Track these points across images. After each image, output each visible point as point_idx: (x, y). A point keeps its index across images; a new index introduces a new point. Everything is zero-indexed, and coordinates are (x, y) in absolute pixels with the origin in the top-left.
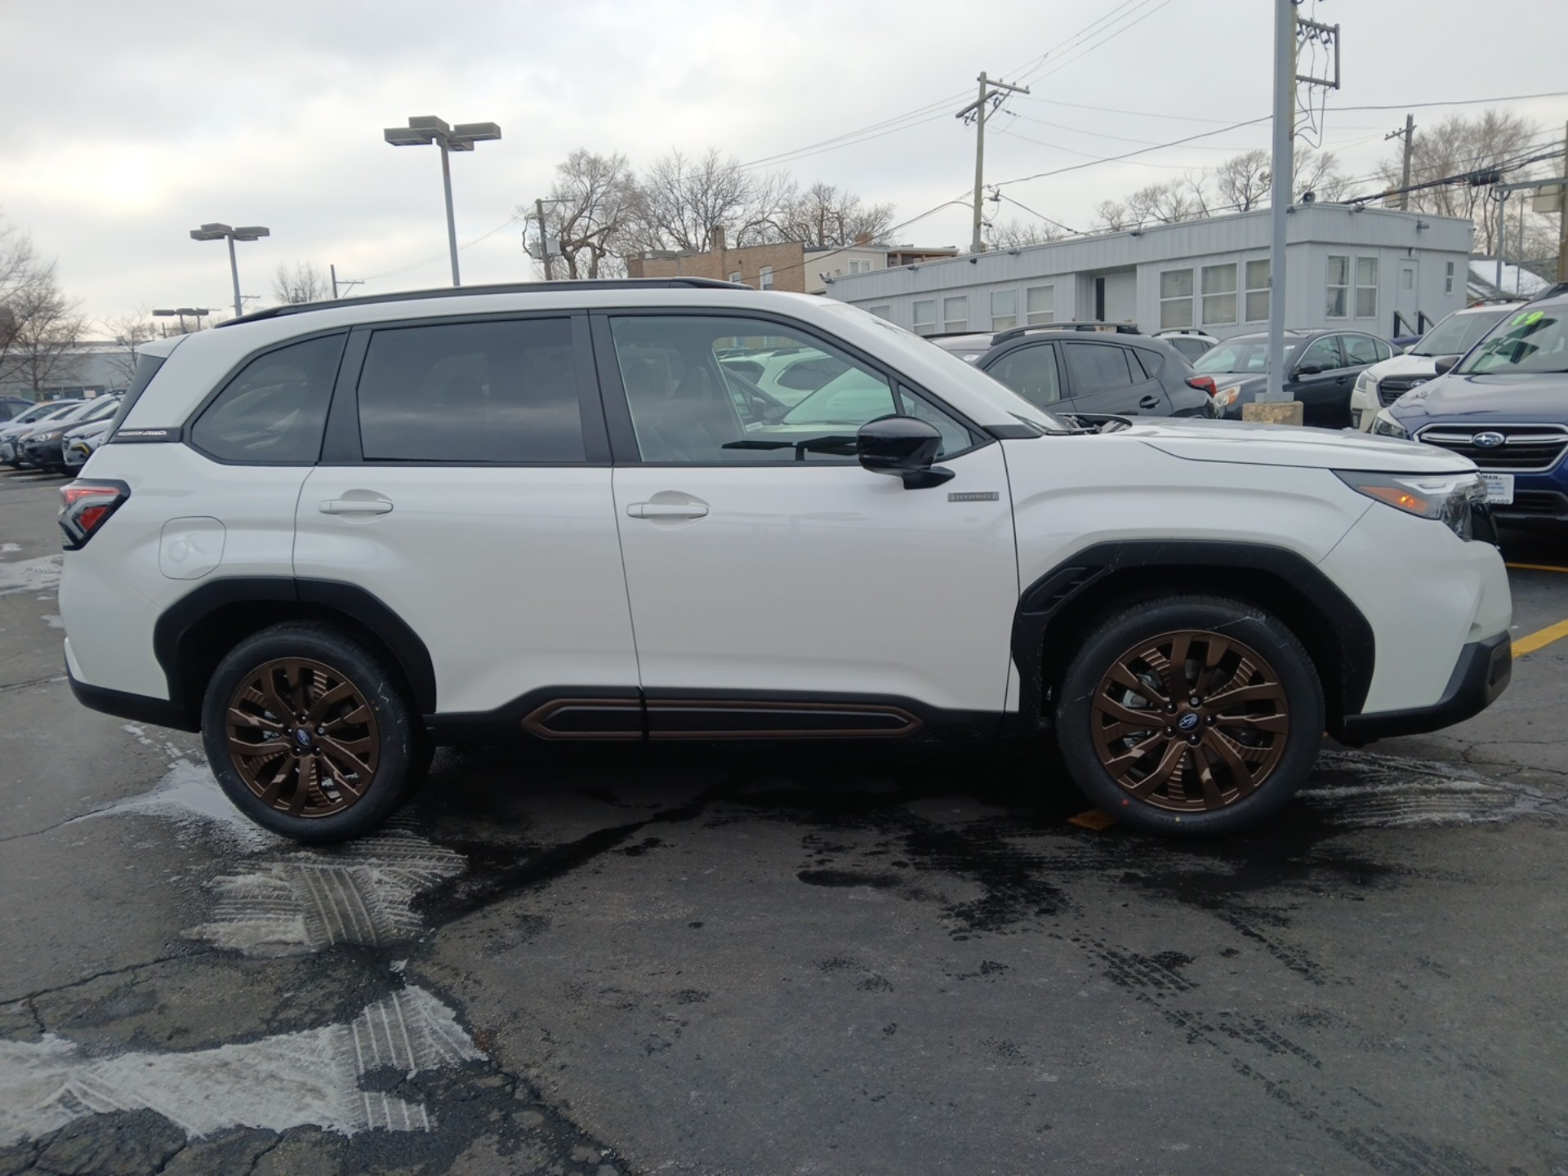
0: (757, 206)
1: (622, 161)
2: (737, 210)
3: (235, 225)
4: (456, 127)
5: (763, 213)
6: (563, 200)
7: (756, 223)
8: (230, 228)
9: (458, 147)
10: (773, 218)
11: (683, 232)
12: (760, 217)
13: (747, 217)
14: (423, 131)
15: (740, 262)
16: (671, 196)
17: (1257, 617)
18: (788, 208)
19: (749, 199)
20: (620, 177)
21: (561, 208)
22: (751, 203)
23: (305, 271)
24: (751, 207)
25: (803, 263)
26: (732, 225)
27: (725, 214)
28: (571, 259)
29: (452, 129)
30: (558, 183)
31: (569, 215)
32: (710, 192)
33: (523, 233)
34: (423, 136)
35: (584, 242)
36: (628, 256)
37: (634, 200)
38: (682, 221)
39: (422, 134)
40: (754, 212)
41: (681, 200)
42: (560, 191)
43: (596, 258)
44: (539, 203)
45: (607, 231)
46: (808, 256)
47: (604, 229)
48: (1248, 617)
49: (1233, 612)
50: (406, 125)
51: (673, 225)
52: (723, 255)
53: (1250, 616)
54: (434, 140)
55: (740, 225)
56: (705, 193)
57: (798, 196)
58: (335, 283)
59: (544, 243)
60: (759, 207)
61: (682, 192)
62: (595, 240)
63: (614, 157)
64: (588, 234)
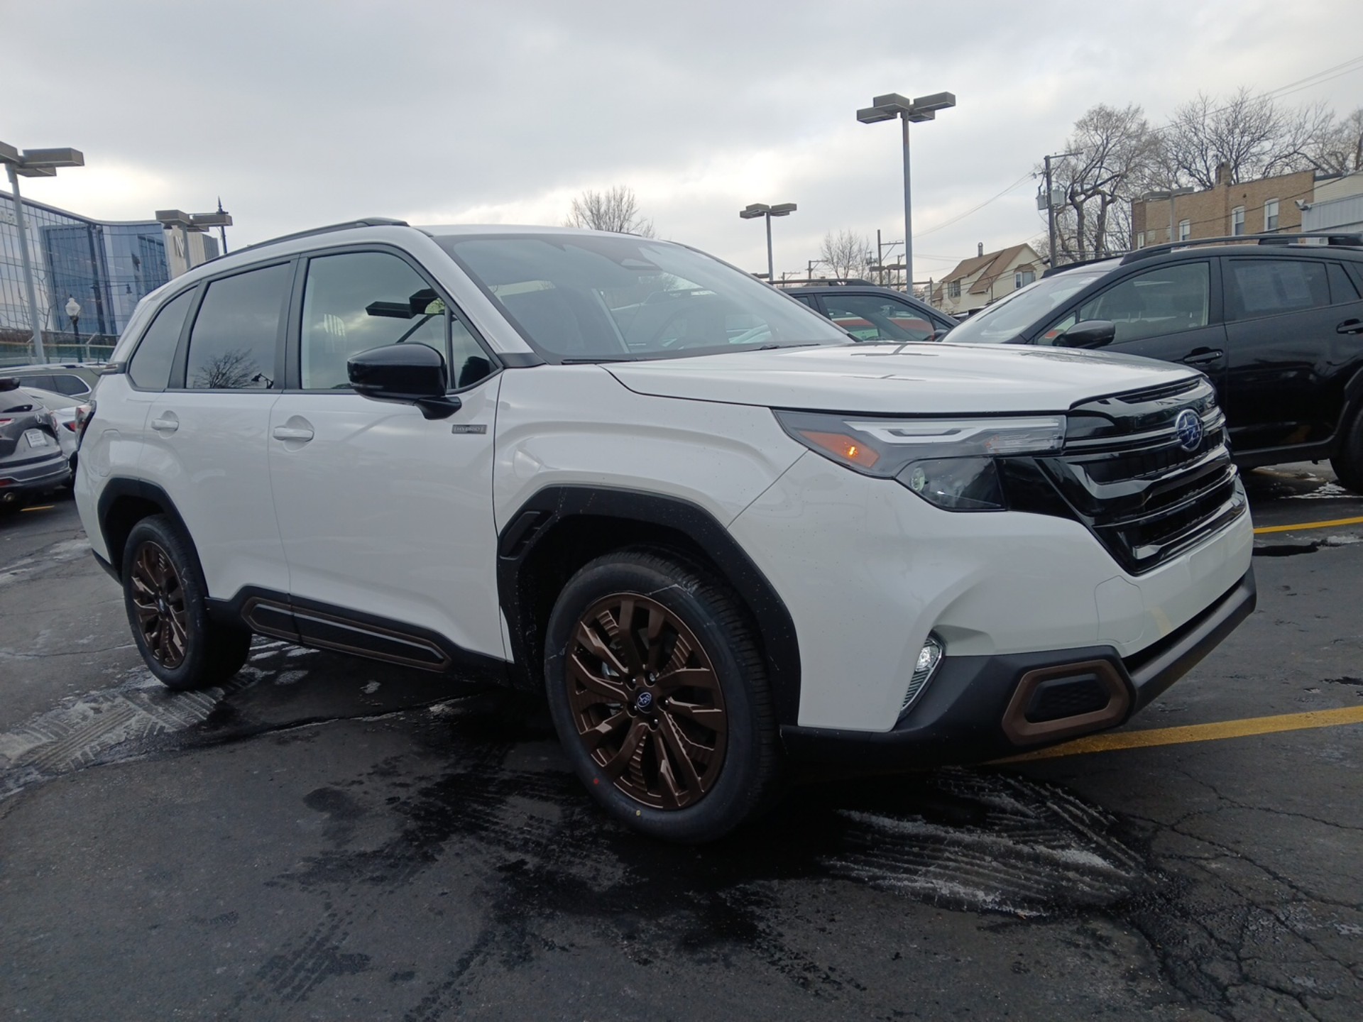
0: (1288, 139)
1: (1137, 111)
2: (1266, 145)
3: (771, 204)
4: (915, 101)
5: (1294, 145)
6: (1076, 153)
7: (1286, 157)
8: (768, 206)
9: (918, 118)
10: (1304, 150)
11: (1205, 172)
12: (1291, 150)
13: (1277, 150)
14: (884, 109)
15: (1245, 196)
16: (1195, 139)
17: (686, 586)
18: (1323, 139)
19: (1279, 133)
20: (1133, 127)
21: (1073, 160)
22: (1281, 136)
23: (846, 236)
24: (1281, 140)
25: (1312, 190)
26: (1259, 160)
27: (1253, 150)
28: (1078, 207)
29: (912, 103)
30: (1072, 139)
31: (1081, 166)
32: (1237, 131)
33: (1039, 188)
34: (886, 112)
35: (1095, 190)
36: (1132, 200)
37: (1152, 145)
38: (1205, 162)
39: (885, 110)
40: (1285, 145)
41: (1205, 140)
42: (1073, 147)
43: (1105, 204)
44: (1047, 159)
45: (1119, 178)
46: (1317, 184)
47: (1118, 176)
48: (676, 585)
49: (663, 577)
50: (871, 105)
51: (1193, 167)
52: (1227, 191)
53: (679, 583)
54: (899, 114)
55: (1267, 159)
56: (1231, 132)
57: (1335, 123)
58: (879, 245)
59: (1049, 195)
60: (1291, 140)
61: (1207, 134)
62: (1106, 188)
63: (1129, 109)
64: (1099, 182)
